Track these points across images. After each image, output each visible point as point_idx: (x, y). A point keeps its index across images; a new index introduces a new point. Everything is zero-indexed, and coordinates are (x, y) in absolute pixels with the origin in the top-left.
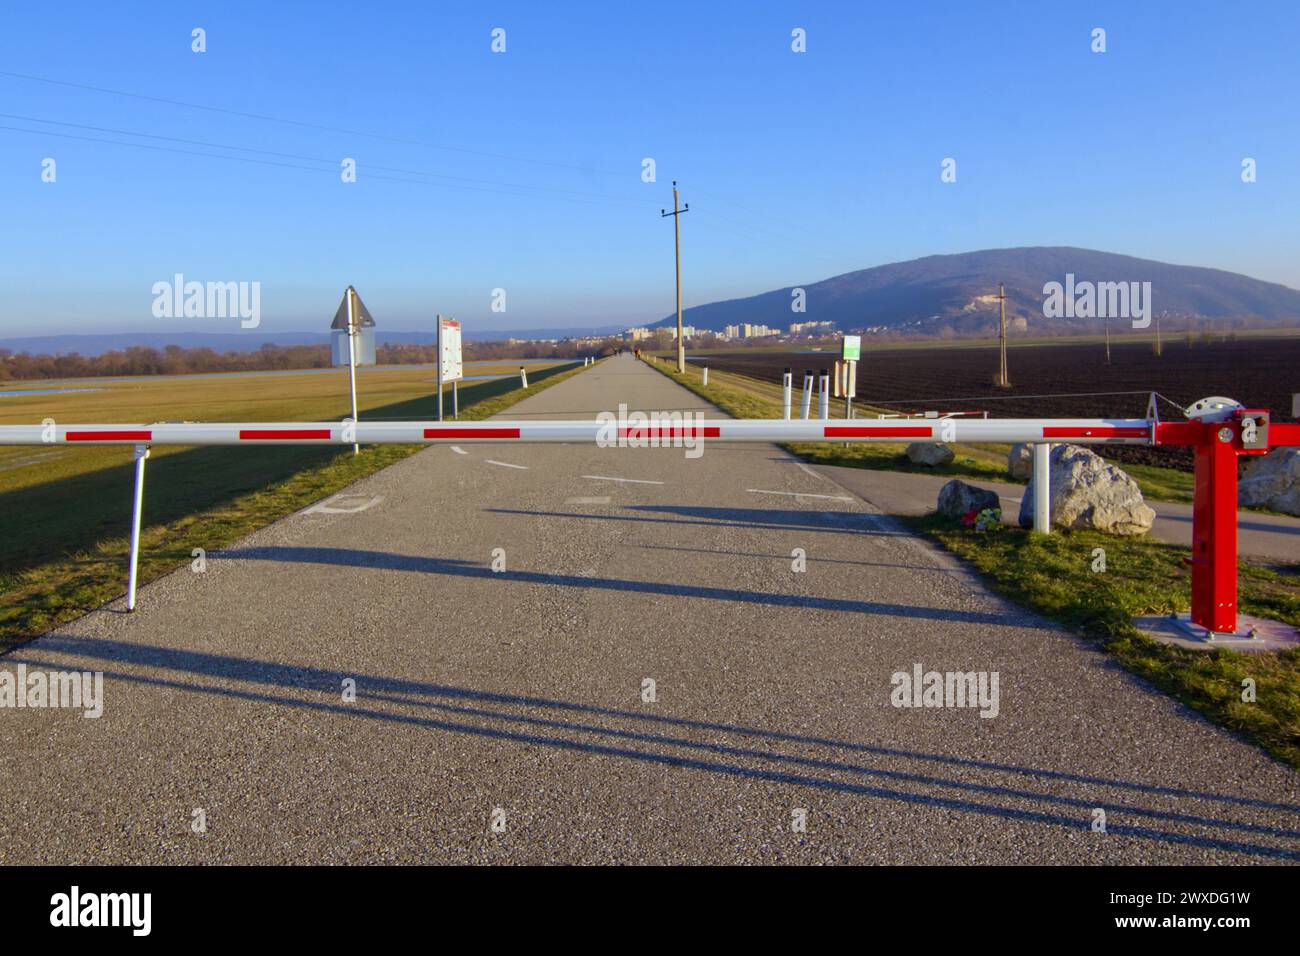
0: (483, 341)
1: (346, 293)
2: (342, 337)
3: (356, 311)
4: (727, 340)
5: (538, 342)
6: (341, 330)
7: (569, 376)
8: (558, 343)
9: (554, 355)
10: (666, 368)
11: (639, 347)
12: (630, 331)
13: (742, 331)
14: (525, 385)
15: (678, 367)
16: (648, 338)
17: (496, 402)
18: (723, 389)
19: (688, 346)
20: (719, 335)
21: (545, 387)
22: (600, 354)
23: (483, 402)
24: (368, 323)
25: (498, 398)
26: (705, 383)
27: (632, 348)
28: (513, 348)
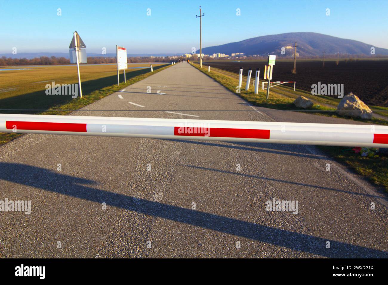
0: (143, 57)
1: (74, 34)
2: (73, 52)
3: (78, 41)
4: (213, 58)
5: (159, 58)
6: (73, 49)
7: (167, 68)
8: (165, 58)
9: (164, 61)
10: (196, 66)
11: (188, 60)
12: (185, 55)
13: (218, 55)
14: (152, 70)
15: (200, 66)
16: (191, 57)
17: (142, 76)
18: (215, 73)
19: (203, 59)
20: (211, 56)
21: (159, 71)
22: (177, 61)
23: (137, 77)
24: (83, 46)
25: (142, 75)
26: (209, 71)
27: (186, 60)
28: (152, 59)
